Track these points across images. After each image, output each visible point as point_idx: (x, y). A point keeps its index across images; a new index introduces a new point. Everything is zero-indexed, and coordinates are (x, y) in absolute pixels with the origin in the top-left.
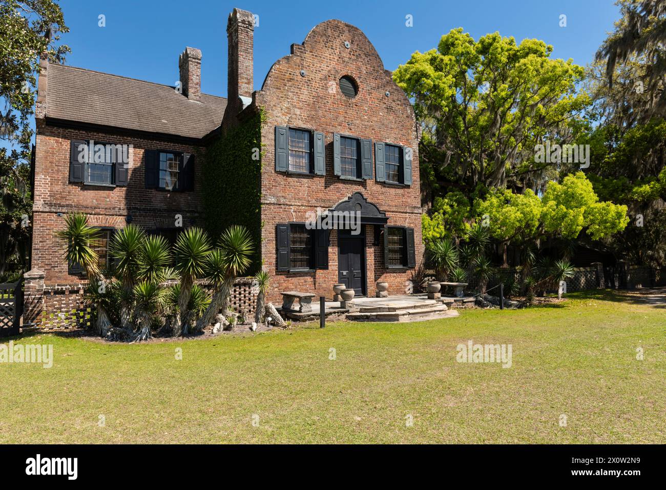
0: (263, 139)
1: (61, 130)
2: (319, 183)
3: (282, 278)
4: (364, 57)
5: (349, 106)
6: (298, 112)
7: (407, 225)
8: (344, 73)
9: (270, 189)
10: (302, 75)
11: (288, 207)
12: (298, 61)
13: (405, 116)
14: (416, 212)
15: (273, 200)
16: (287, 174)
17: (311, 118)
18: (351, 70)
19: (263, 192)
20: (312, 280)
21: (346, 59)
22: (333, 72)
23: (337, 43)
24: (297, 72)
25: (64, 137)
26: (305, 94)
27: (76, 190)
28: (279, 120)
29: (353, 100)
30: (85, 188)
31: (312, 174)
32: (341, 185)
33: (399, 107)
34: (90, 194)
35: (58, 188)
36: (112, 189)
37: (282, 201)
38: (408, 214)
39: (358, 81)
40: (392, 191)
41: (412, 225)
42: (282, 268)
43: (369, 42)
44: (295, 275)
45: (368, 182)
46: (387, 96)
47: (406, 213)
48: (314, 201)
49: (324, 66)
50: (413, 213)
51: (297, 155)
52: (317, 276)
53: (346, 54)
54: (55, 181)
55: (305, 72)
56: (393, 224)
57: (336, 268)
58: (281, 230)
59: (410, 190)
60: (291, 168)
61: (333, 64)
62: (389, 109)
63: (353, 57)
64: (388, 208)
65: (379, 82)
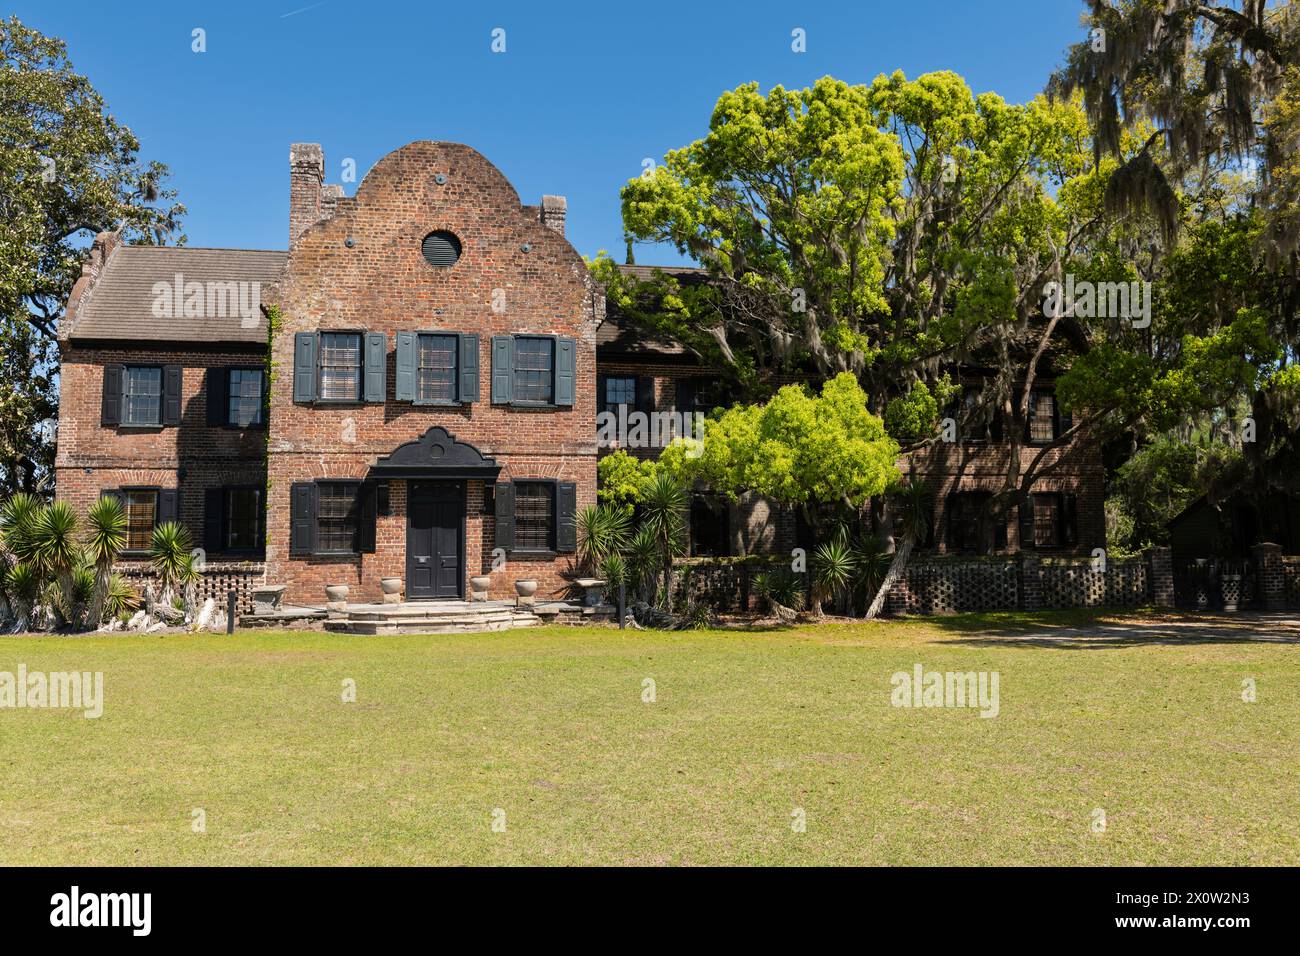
0: (274, 355)
1: (92, 353)
2: (376, 415)
3: (300, 566)
4: (476, 192)
5: (437, 281)
6: (338, 305)
7: (559, 477)
8: (432, 227)
9: (283, 430)
10: (349, 245)
11: (314, 456)
12: (342, 225)
13: (565, 282)
14: (582, 452)
15: (287, 447)
16: (315, 405)
17: (363, 312)
18: (448, 220)
19: (272, 435)
20: (355, 569)
21: (438, 204)
22: (409, 230)
23: (420, 181)
24: (341, 242)
25: (96, 362)
26: (353, 274)
27: (110, 434)
28: (304, 322)
29: (449, 270)
30: (122, 431)
31: (361, 403)
32: (416, 416)
33: (553, 267)
34: (130, 439)
35: (87, 434)
36: (158, 431)
37: (304, 447)
38: (563, 457)
39: (461, 236)
40: (530, 419)
41: (573, 476)
42: (301, 549)
43: (489, 164)
44: (324, 560)
45: (475, 405)
46: (525, 251)
47: (559, 455)
48: (362, 444)
49: (392, 224)
50: (576, 455)
51: (342, 373)
52: (365, 564)
53: (438, 196)
54: (83, 424)
55: (355, 239)
56: (527, 476)
57: (403, 551)
58: (299, 492)
59: (571, 414)
60: (326, 395)
61: (410, 217)
62: (529, 274)
63: (452, 197)
64: (516, 449)
65: (507, 230)
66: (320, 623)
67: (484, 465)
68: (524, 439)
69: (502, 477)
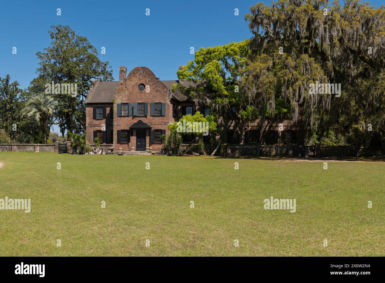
0: (114, 108)
1: (91, 105)
2: (131, 118)
3: (119, 145)
4: (147, 76)
5: (141, 93)
6: (124, 98)
7: (163, 129)
8: (140, 83)
9: (116, 121)
10: (126, 87)
11: (121, 126)
12: (125, 84)
13: (164, 92)
14: (167, 124)
15: (116, 124)
16: (121, 117)
17: (128, 99)
18: (142, 82)
19: (114, 122)
20: (127, 145)
21: (141, 79)
22: (136, 84)
23: (138, 75)
24: (124, 87)
25: (92, 107)
26: (127, 93)
27: (94, 120)
28: (119, 102)
29: (143, 91)
30: (97, 120)
31: (128, 116)
32: (137, 118)
33: (162, 89)
34: (98, 121)
35: (91, 120)
36: (103, 120)
37: (119, 124)
38: (163, 125)
39: (145, 84)
40: (157, 118)
41: (165, 129)
42: (119, 142)
43: (150, 70)
44: (123, 144)
45: (148, 116)
46: (156, 87)
48: (128, 123)
49: (133, 83)
51: (125, 111)
52: (129, 144)
53: (141, 77)
54: (90, 119)
55: (127, 86)
56: (157, 129)
57: (135, 142)
58: (118, 131)
59: (165, 117)
60: (123, 115)
61: (136, 81)
62: (157, 91)
63: (143, 77)
64: (155, 124)
65: (153, 83)
66: (117, 154)
67: (148, 127)
68: (156, 122)
69: (153, 129)
